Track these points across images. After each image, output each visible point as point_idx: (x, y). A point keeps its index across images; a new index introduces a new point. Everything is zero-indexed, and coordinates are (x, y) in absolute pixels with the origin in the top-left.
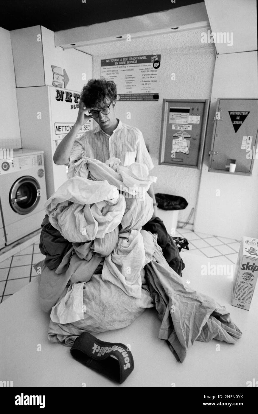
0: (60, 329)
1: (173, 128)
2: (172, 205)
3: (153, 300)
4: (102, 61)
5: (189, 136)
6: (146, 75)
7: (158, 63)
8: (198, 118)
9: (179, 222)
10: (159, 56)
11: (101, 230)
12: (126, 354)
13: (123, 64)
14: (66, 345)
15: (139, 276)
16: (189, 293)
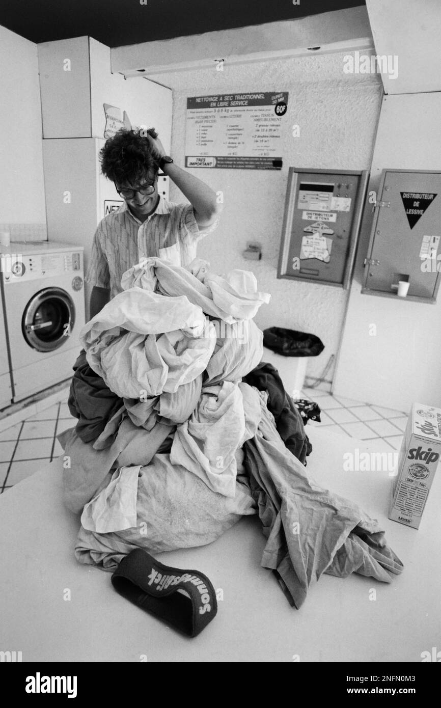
0: (96, 541)
1: (305, 217)
2: (297, 348)
3: (254, 502)
4: (189, 99)
5: (331, 232)
6: (263, 126)
7: (283, 106)
8: (347, 202)
9: (307, 377)
10: (286, 95)
11: (173, 379)
12: (204, 588)
13: (224, 106)
14: (105, 569)
15: (233, 460)
16: (317, 493)
